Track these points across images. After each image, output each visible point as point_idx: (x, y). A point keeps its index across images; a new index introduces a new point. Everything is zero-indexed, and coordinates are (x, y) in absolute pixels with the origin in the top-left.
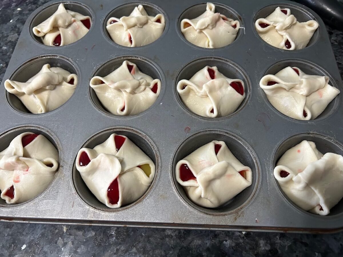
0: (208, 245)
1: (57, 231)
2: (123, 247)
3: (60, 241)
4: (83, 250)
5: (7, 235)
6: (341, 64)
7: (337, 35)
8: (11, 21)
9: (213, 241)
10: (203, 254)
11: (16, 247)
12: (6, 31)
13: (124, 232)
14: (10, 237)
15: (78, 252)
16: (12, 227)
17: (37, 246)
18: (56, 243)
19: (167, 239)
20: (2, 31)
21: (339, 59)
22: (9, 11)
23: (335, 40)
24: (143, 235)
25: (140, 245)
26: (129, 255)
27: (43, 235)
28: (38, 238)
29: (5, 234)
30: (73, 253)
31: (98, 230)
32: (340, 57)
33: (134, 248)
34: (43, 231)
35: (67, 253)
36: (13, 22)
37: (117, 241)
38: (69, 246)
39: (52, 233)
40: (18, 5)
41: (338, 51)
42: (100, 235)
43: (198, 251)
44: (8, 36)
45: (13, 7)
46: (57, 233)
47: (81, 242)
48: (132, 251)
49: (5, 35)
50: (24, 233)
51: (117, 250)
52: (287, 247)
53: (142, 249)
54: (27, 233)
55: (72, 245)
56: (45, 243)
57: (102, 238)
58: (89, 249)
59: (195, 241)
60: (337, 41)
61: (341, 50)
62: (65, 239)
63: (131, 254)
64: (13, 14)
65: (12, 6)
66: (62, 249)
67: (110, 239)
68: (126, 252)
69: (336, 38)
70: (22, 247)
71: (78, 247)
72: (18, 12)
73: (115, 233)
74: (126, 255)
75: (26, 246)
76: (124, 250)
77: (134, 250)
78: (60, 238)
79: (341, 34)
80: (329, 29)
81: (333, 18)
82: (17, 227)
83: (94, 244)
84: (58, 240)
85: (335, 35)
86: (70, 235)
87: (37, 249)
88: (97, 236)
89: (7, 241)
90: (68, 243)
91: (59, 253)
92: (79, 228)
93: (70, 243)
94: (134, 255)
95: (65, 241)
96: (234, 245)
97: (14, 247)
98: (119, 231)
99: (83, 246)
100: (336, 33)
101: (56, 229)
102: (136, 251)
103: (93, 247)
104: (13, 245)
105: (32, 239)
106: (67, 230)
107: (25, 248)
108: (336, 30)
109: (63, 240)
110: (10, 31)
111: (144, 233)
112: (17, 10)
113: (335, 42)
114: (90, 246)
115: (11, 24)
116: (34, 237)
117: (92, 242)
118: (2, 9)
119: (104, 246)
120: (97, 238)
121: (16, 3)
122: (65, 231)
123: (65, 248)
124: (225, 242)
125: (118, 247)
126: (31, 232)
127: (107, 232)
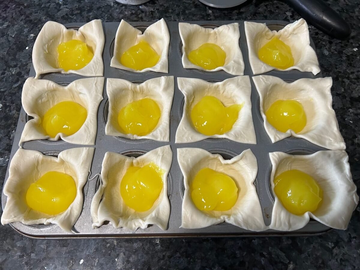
0: (240, 244)
1: (109, 245)
2: (168, 253)
3: (113, 253)
4: (134, 258)
5: (65, 253)
6: (341, 72)
7: (336, 44)
8: (27, 48)
9: (243, 241)
10: (237, 252)
11: (75, 262)
12: (24, 59)
13: (167, 240)
14: (68, 255)
15: (130, 261)
16: (68, 245)
17: (93, 259)
18: (110, 255)
19: (205, 243)
20: (21, 60)
21: (339, 67)
22: (22, 37)
23: (334, 50)
24: (184, 241)
25: (183, 250)
26: (174, 259)
27: (97, 249)
28: (93, 253)
29: (63, 252)
30: (126, 262)
31: (144, 241)
32: (340, 66)
33: (178, 253)
34: (96, 246)
35: (121, 263)
36: (30, 49)
37: (162, 248)
38: (121, 257)
39: (105, 247)
40: (30, 31)
41: (338, 59)
42: (147, 245)
43: (232, 250)
44: (27, 64)
45: (26, 33)
46: (109, 246)
47: (131, 252)
48: (176, 256)
49: (24, 63)
50: (80, 250)
51: (164, 256)
52: (305, 240)
53: (185, 253)
54: (82, 250)
55: (124, 256)
56: (100, 256)
57: (149, 247)
58: (139, 257)
59: (229, 242)
60: (337, 50)
61: (340, 58)
62: (117, 251)
63: (175, 258)
64: (27, 41)
65: (24, 31)
66: (116, 260)
67: (156, 248)
68: (171, 257)
69: (336, 47)
70: (80, 262)
71: (130, 257)
72: (32, 38)
73: (159, 242)
74: (171, 259)
75: (84, 261)
76: (169, 256)
77: (178, 254)
78: (112, 251)
79: (340, 43)
80: (329, 38)
81: (332, 29)
82: (72, 245)
83: (142, 253)
84: (111, 252)
85: (335, 44)
86: (121, 247)
87: (94, 262)
88: (145, 246)
89: (65, 258)
90: (120, 254)
91: (114, 263)
92: (127, 241)
93: (122, 254)
94: (178, 258)
95: (117, 253)
96: (261, 242)
97: (72, 263)
98: (163, 240)
99: (133, 256)
100: (335, 42)
101: (108, 243)
102: (180, 256)
103: (142, 256)
104: (71, 262)
105: (87, 254)
106: (117, 243)
107: (83, 262)
108: (335, 39)
109: (116, 252)
110: (28, 59)
111: (184, 240)
112: (30, 36)
113: (335, 51)
114: (140, 255)
115: (27, 51)
116: (89, 252)
117: (141, 252)
118: (15, 35)
119: (152, 253)
120: (144, 247)
121: (28, 28)
122: (116, 244)
123: (118, 258)
124: (253, 240)
125: (164, 254)
126: (86, 248)
127: (153, 242)
